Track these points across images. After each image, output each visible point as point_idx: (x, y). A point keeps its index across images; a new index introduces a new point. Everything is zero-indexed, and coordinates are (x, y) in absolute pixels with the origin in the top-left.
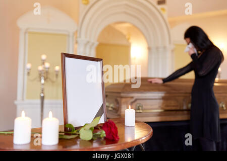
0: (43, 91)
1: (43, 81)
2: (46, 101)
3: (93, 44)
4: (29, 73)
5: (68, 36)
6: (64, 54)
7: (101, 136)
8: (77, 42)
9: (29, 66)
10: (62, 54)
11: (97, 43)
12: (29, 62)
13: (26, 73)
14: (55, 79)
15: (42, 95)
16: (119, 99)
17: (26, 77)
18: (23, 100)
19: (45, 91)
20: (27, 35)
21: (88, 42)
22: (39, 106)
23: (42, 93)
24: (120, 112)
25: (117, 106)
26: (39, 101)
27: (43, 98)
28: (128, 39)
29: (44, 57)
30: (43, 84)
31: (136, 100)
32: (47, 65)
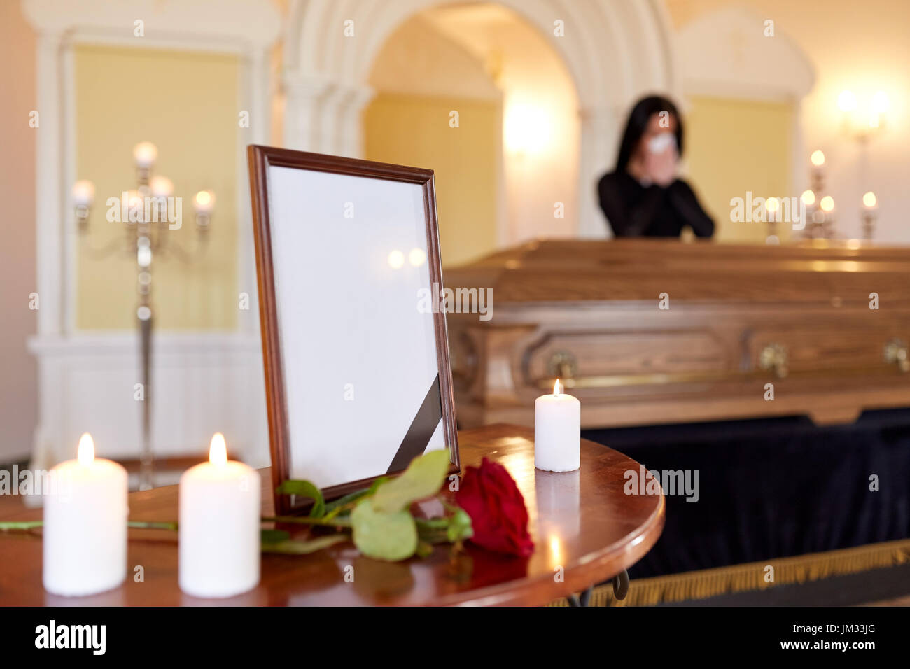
0: (146, 298)
1: (145, 256)
2: (161, 338)
3: (351, 96)
4: (83, 225)
5: (246, 61)
6: (265, 150)
7: (452, 535)
8: (282, 90)
9: (82, 192)
10: (253, 149)
11: (366, 94)
12: (82, 176)
13: (72, 220)
14: (193, 245)
15: (144, 314)
16: (475, 334)
17: (73, 238)
18: (64, 332)
19: (158, 298)
20: (70, 58)
21: (331, 89)
22: (133, 359)
23: (146, 305)
24: (484, 388)
25: (470, 361)
26: (131, 339)
27: (147, 328)
28: (494, 76)
29: (145, 153)
30: (145, 269)
31: (547, 338)
32: (161, 186)
